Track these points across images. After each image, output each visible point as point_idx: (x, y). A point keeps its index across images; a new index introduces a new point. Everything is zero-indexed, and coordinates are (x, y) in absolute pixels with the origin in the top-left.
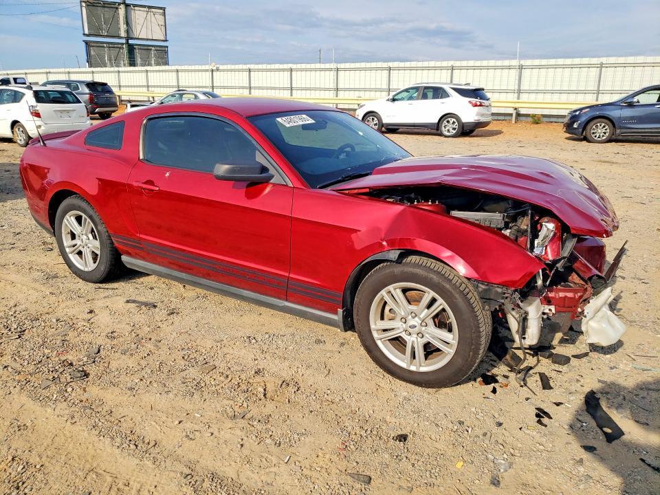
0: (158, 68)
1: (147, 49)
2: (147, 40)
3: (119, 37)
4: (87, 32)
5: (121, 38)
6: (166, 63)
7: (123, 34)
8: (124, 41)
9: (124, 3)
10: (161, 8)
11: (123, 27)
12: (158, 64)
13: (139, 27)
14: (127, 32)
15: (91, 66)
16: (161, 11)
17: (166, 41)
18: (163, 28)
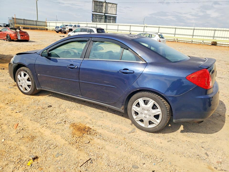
0: (112, 24)
1: (110, 17)
2: (111, 14)
3: (102, 13)
4: (93, 11)
5: (103, 13)
6: (115, 22)
7: (104, 12)
8: (104, 14)
9: (105, 2)
10: (116, 4)
11: (104, 10)
12: (113, 22)
13: (108, 10)
14: (105, 11)
15: (93, 22)
16: (116, 5)
17: (116, 15)
18: (116, 11)
